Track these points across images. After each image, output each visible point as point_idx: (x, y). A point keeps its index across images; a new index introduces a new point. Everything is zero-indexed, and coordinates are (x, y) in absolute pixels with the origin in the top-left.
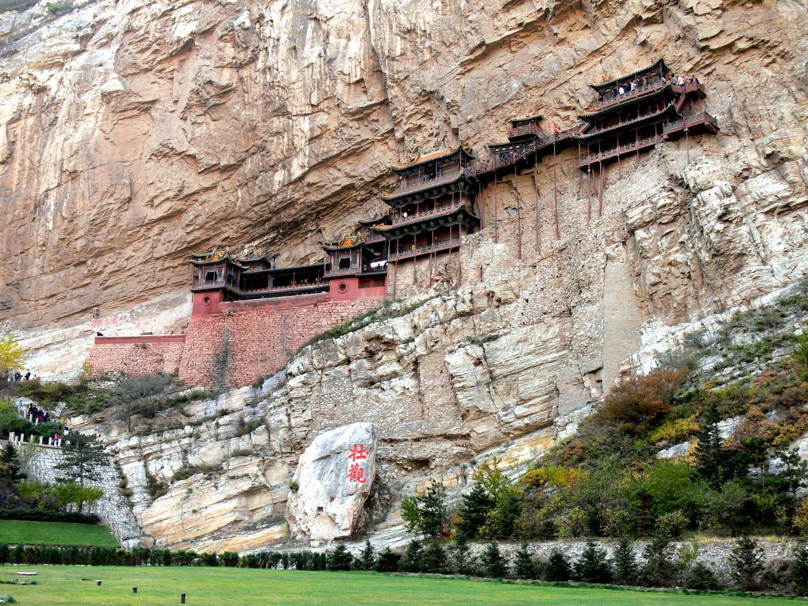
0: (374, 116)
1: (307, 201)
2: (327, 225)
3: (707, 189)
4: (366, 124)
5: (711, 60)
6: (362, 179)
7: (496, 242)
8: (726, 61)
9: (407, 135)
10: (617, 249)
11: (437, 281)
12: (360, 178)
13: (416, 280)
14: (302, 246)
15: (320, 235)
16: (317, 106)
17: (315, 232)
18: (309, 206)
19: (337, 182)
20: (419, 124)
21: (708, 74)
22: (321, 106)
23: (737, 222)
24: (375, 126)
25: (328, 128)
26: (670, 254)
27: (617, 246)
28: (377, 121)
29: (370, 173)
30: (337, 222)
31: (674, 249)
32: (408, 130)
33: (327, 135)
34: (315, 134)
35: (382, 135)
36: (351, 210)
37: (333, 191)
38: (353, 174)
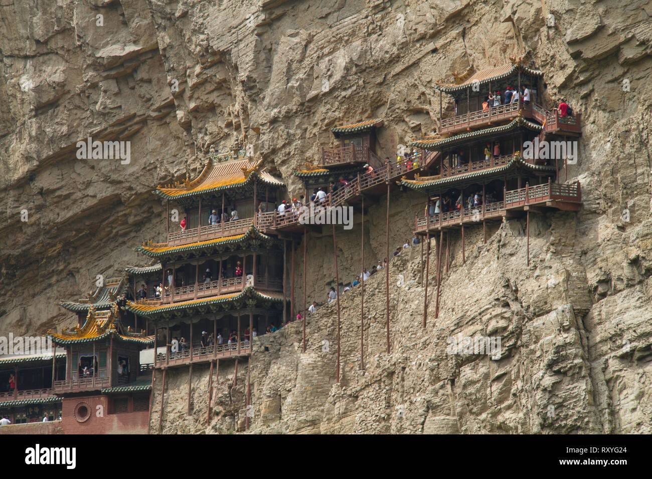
0: (142, 74)
1: (42, 221)
2: (83, 262)
3: (542, 314)
4: (131, 84)
5: (587, 74)
6: (130, 188)
7: (304, 349)
8: (610, 78)
9: (196, 118)
10: (441, 392)
11: (217, 414)
12: (128, 185)
13: (191, 406)
14: (42, 298)
15: (71, 280)
16: (46, 42)
17: (64, 274)
18: (47, 232)
19: (91, 191)
20: (210, 101)
21: (586, 97)
22: (52, 45)
23: (574, 374)
24: (144, 90)
25: (66, 88)
26: (500, 411)
27: (442, 387)
28: (149, 81)
29: (142, 179)
30: (99, 259)
31: (506, 403)
32: (196, 110)
33: (64, 102)
34: (45, 99)
35: (159, 109)
36: (121, 240)
37: (84, 206)
38: (114, 177)
